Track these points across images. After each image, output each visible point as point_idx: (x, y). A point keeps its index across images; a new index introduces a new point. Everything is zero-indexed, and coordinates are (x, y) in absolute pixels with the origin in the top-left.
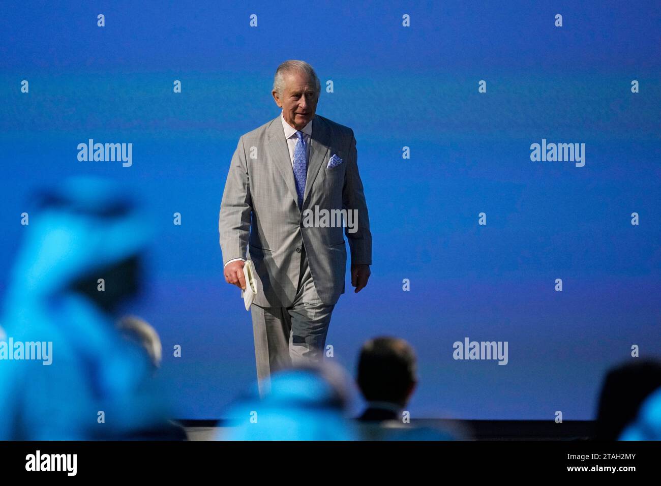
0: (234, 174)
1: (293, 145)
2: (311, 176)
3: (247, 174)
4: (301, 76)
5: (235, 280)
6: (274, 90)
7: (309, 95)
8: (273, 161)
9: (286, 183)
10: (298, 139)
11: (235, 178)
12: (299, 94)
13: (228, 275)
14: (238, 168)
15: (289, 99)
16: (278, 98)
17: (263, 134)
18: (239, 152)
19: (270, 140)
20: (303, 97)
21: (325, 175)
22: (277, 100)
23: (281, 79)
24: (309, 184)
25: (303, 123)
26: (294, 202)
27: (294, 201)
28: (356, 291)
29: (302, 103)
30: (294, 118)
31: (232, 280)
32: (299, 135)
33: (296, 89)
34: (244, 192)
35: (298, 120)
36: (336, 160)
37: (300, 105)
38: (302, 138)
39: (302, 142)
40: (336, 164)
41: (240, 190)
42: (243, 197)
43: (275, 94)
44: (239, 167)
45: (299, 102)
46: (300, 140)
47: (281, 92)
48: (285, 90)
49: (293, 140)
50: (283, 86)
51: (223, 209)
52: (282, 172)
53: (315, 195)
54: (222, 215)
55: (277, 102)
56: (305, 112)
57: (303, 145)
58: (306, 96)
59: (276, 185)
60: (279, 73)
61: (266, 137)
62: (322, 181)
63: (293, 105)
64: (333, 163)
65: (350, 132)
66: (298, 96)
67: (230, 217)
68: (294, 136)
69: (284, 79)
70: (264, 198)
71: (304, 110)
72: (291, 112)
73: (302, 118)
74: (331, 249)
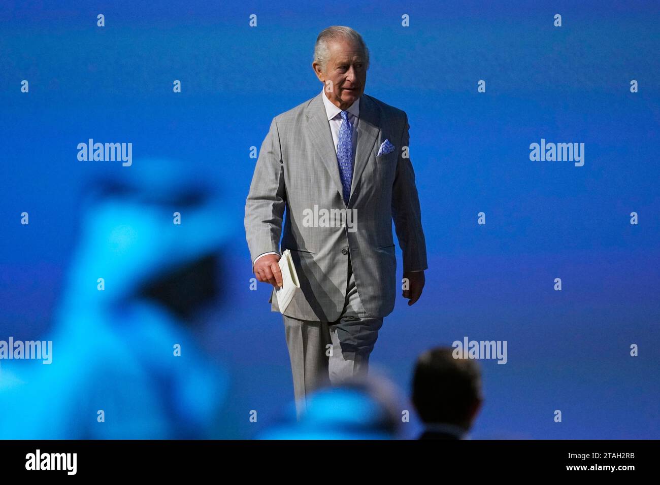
0: (265, 162)
1: (337, 128)
2: (359, 165)
3: (281, 161)
4: (349, 44)
5: (269, 276)
6: (315, 62)
7: (358, 66)
8: (313, 145)
9: (329, 171)
10: (342, 120)
11: (266, 167)
12: (346, 65)
13: (260, 270)
14: (270, 155)
15: (334, 72)
16: (319, 71)
17: (300, 114)
18: (272, 136)
19: (309, 122)
20: (351, 70)
21: (375, 163)
22: (318, 74)
23: (323, 49)
24: (357, 173)
25: (351, 99)
26: (338, 194)
27: (338, 192)
28: (410, 303)
29: (350, 75)
30: (340, 94)
31: (265, 277)
32: (344, 116)
33: (343, 58)
34: (276, 183)
35: (345, 97)
36: (388, 146)
37: (347, 79)
38: (348, 119)
39: (348, 123)
40: (387, 152)
41: (272, 181)
42: (275, 189)
43: (317, 67)
44: (271, 153)
45: (346, 74)
46: (345, 122)
47: (324, 63)
48: (329, 61)
49: (337, 121)
50: (327, 56)
51: (249, 202)
52: (324, 158)
53: (365, 186)
54: (247, 210)
55: (319, 77)
56: (353, 87)
57: (349, 127)
58: (355, 68)
59: (316, 174)
60: (320, 41)
61: (304, 118)
62: (372, 170)
63: (339, 79)
64: (385, 149)
65: (403, 115)
66: (345, 67)
67: (260, 210)
68: (338, 117)
69: (328, 48)
70: (302, 189)
71: (352, 84)
72: (337, 87)
73: (349, 94)
74: (380, 251)
